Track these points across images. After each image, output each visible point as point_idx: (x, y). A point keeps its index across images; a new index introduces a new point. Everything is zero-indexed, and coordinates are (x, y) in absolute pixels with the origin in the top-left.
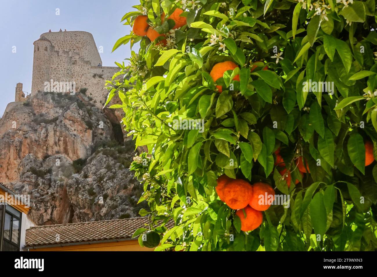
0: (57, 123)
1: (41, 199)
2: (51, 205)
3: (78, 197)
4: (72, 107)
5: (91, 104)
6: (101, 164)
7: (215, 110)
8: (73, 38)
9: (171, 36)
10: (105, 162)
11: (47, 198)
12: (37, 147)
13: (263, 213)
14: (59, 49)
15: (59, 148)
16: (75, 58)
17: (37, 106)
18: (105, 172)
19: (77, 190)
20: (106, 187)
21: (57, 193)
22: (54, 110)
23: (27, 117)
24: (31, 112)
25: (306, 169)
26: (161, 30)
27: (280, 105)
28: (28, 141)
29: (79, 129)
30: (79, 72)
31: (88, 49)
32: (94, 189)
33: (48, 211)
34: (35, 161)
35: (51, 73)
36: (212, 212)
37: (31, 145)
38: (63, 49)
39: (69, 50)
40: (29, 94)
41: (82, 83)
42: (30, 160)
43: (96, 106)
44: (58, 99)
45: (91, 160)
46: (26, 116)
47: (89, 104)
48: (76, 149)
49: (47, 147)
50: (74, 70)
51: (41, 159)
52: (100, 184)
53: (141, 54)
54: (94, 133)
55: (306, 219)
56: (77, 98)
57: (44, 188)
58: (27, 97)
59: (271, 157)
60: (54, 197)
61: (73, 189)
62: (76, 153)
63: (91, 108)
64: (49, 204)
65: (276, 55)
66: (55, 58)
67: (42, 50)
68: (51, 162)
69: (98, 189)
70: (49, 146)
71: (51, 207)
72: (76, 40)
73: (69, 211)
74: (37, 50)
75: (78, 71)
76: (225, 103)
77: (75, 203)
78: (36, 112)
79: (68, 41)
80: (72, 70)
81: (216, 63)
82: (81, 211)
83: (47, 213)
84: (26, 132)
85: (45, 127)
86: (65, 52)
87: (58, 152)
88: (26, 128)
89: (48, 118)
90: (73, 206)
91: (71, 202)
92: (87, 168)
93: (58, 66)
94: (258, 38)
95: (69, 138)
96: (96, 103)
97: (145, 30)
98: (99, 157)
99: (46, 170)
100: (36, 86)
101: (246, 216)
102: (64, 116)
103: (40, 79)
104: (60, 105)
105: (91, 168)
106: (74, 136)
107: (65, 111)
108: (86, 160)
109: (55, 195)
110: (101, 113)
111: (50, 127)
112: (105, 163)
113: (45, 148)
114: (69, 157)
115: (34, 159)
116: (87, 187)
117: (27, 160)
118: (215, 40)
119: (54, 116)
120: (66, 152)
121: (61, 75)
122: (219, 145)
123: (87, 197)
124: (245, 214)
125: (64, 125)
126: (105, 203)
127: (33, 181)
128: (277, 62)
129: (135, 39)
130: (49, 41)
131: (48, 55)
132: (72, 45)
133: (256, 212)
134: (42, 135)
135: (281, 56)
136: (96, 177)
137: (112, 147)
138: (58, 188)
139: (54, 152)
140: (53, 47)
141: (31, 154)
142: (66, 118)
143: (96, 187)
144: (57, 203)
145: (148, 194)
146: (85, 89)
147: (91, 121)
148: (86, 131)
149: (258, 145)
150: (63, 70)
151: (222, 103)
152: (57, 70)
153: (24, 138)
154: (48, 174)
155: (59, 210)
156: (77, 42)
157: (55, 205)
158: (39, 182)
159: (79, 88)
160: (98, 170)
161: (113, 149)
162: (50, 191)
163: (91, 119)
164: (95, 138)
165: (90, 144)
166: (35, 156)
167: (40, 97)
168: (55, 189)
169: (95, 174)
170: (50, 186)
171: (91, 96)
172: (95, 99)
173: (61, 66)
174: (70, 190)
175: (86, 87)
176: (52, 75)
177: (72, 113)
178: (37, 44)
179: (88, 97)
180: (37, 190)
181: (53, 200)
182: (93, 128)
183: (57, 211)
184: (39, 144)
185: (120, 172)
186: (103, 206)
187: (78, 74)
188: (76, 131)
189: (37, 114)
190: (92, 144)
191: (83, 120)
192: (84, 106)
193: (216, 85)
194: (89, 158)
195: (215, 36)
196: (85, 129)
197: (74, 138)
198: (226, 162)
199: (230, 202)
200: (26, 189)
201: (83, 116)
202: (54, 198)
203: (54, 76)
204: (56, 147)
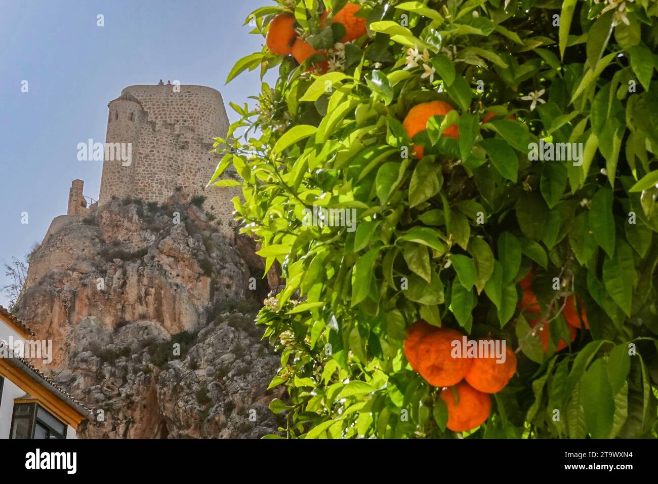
0: (145, 259)
1: (106, 405)
2: (125, 418)
3: (176, 404)
4: (174, 231)
5: (210, 226)
6: (223, 343)
7: (408, 192)
8: (184, 98)
9: (337, 56)
10: (232, 340)
11: (119, 403)
12: (105, 305)
13: (491, 397)
14: (156, 118)
15: (145, 308)
16: (185, 138)
17: (108, 225)
18: (232, 360)
19: (176, 391)
20: (231, 389)
21: (138, 394)
22: (140, 235)
23: (89, 246)
24: (97, 237)
25: (581, 319)
26: (318, 42)
27: (536, 192)
28: (88, 291)
29: (186, 274)
30: (192, 165)
31: (210, 121)
32: (208, 391)
33: (119, 428)
34: (99, 331)
35: (138, 163)
36: (394, 391)
37: (93, 301)
38: (164, 119)
39: (175, 120)
40: (94, 202)
41: (195, 186)
42: (89, 329)
43: (222, 231)
44: (149, 214)
45: (205, 335)
46: (87, 244)
47: (207, 226)
48: (177, 312)
49: (123, 306)
50: (182, 160)
51: (110, 328)
52: (220, 383)
53: (279, 89)
54: (213, 283)
55: (575, 413)
56: (186, 214)
57: (113, 384)
58: (91, 207)
59: (512, 289)
60: (132, 403)
61: (169, 390)
62: (177, 319)
63: (211, 235)
64: (121, 416)
65: (531, 96)
66: (148, 134)
67: (124, 119)
68: (130, 335)
69: (216, 391)
70: (126, 303)
71: (124, 421)
72: (189, 102)
73: (158, 430)
74: (114, 117)
75: (190, 162)
76: (428, 178)
77: (171, 416)
78: (105, 237)
79: (174, 103)
80: (179, 161)
81: (415, 103)
82: (181, 432)
83: (116, 432)
84: (86, 275)
85: (122, 267)
86: (166, 125)
87: (143, 317)
88: (85, 267)
89: (127, 250)
90: (168, 421)
91: (164, 414)
92: (197, 351)
93: (153, 151)
94: (498, 60)
95: (166, 291)
96: (221, 226)
97: (289, 43)
98: (221, 331)
99: (120, 349)
100: (109, 187)
101: (459, 401)
102: (158, 248)
103: (117, 174)
104: (153, 225)
105: (205, 350)
106: (175, 288)
107: (161, 237)
108: (196, 333)
109: (134, 398)
110: (231, 245)
111: (132, 268)
112: (232, 342)
113: (119, 306)
114: (165, 328)
115: (98, 326)
116: (196, 387)
117: (84, 328)
118: (416, 60)
119: (140, 246)
120: (159, 316)
121: (158, 168)
122: (411, 259)
123: (195, 406)
124: (456, 397)
125: (158, 265)
126: (229, 419)
127: (94, 368)
128: (533, 107)
129: (270, 60)
130: (139, 102)
131: (135, 130)
132: (181, 111)
133: (479, 394)
134: (116, 283)
135: (541, 97)
136: (213, 368)
137: (246, 312)
138: (139, 385)
139: (136, 316)
140: (144, 114)
141: (93, 317)
142: (161, 252)
143: (213, 387)
144: (137, 415)
145: (289, 371)
146: (202, 197)
147: (210, 259)
148: (199, 277)
149: (488, 264)
150: (160, 160)
151: (422, 179)
152: (150, 159)
153: (81, 285)
154: (123, 357)
155: (140, 429)
156: (191, 107)
157: (132, 417)
158: (105, 372)
159: (191, 195)
160: (217, 355)
161: (249, 316)
162: (125, 391)
163: (210, 257)
164: (216, 293)
165: (206, 303)
166: (99, 322)
167: (116, 209)
168: (135, 387)
169: (211, 362)
170: (125, 381)
171: (213, 211)
172: (219, 217)
173: (158, 152)
174: (162, 391)
175: (204, 194)
176: (140, 167)
177: (174, 242)
178: (116, 106)
179: (207, 214)
180: (99, 386)
181: (129, 408)
182: (212, 274)
183: (136, 429)
184: (108, 299)
185: (260, 361)
186: (225, 425)
187: (190, 168)
188: (180, 277)
189: (107, 242)
190: (210, 305)
191: (194, 257)
192: (198, 231)
193: (412, 144)
194: (203, 331)
195: (417, 51)
196: (197, 275)
197: (175, 290)
198: (422, 291)
199: (429, 372)
200: (79, 384)
201: (194, 249)
202: (131, 405)
203: (144, 170)
204: (140, 307)
